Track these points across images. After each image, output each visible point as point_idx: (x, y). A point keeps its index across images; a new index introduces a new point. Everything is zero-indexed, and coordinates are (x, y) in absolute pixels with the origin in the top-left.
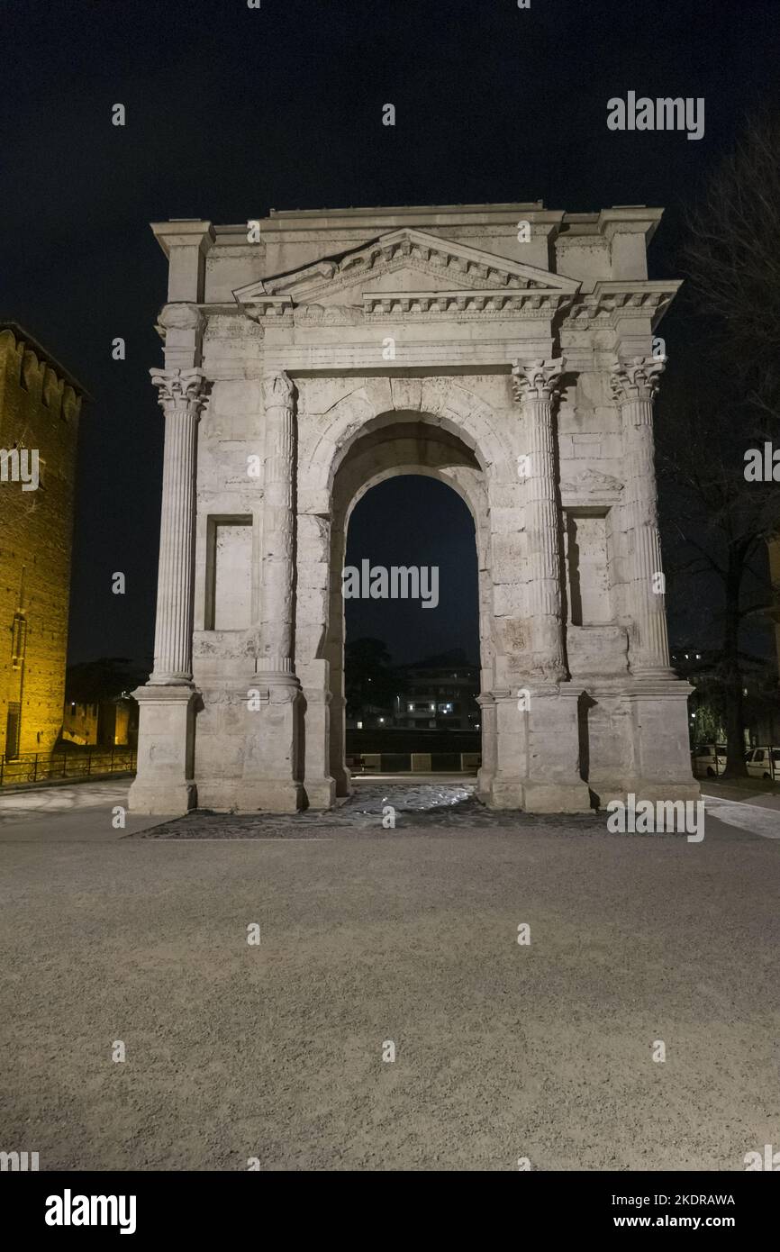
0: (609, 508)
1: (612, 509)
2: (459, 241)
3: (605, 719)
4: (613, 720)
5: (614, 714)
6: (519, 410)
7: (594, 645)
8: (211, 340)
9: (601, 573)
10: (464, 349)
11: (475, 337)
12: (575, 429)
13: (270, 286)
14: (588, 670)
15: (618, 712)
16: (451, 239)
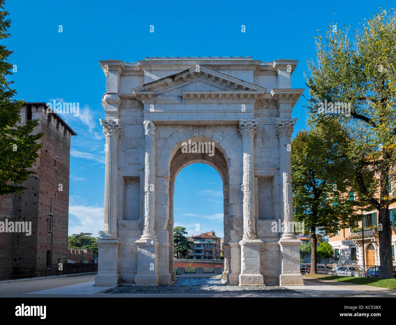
0: (274, 176)
1: (275, 177)
2: (219, 71)
3: (270, 253)
4: (272, 253)
5: (273, 251)
6: (241, 138)
7: (266, 226)
8: (123, 109)
9: (270, 200)
10: (221, 114)
11: (225, 109)
12: (262, 146)
13: (147, 87)
14: (264, 235)
15: (274, 250)
16: (216, 71)
